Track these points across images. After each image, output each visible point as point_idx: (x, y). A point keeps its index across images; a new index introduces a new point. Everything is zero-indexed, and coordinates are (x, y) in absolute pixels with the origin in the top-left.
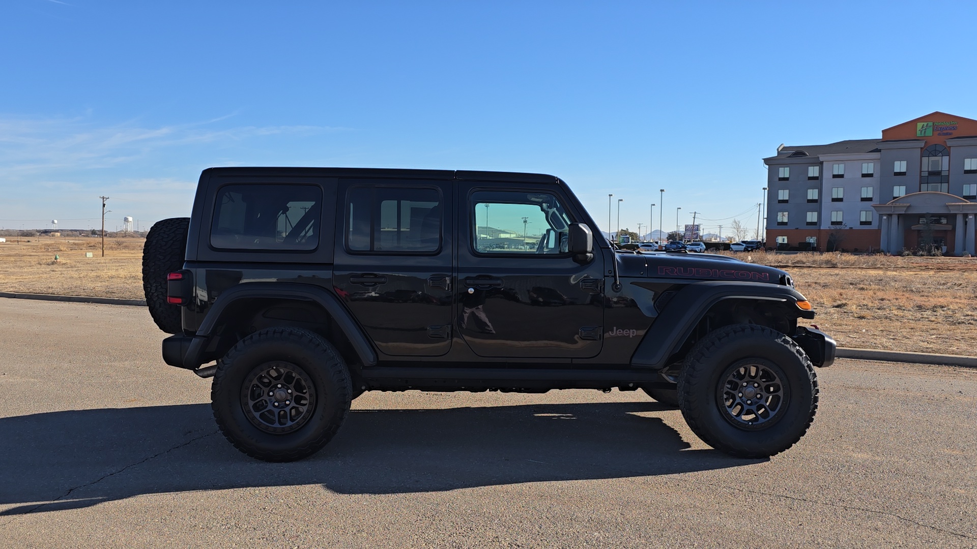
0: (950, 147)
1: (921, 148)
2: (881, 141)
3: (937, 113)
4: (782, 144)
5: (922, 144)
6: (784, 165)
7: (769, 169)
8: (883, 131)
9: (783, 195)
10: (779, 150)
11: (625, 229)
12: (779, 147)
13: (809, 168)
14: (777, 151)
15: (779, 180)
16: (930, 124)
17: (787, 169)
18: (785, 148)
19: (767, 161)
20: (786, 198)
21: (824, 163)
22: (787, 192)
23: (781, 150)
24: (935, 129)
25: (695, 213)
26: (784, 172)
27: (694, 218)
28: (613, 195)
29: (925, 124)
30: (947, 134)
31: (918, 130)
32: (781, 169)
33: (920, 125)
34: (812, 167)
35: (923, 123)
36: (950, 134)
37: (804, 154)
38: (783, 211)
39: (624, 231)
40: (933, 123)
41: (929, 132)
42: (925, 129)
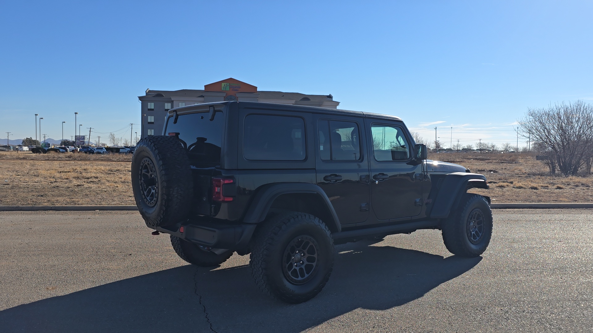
0: (238, 97)
1: (224, 97)
2: (204, 91)
3: (231, 79)
4: (148, 89)
5: (225, 95)
6: (151, 101)
7: (142, 103)
8: (205, 86)
9: (151, 119)
10: (147, 92)
11: (29, 138)
12: (147, 90)
13: (165, 104)
14: (145, 93)
15: (148, 110)
16: (228, 84)
17: (153, 104)
18: (150, 91)
19: (141, 98)
20: (153, 121)
21: (174, 101)
22: (153, 117)
23: (148, 92)
24: (231, 87)
25: (91, 128)
26: (151, 106)
27: (90, 131)
28: (38, 115)
29: (226, 84)
30: (236, 90)
31: (222, 86)
32: (149, 104)
33: (223, 84)
34: (167, 104)
35: (224, 83)
36: (238, 90)
37: (162, 96)
38: (151, 129)
39: (29, 139)
40: (230, 84)
41: (228, 89)
42: (226, 87)
